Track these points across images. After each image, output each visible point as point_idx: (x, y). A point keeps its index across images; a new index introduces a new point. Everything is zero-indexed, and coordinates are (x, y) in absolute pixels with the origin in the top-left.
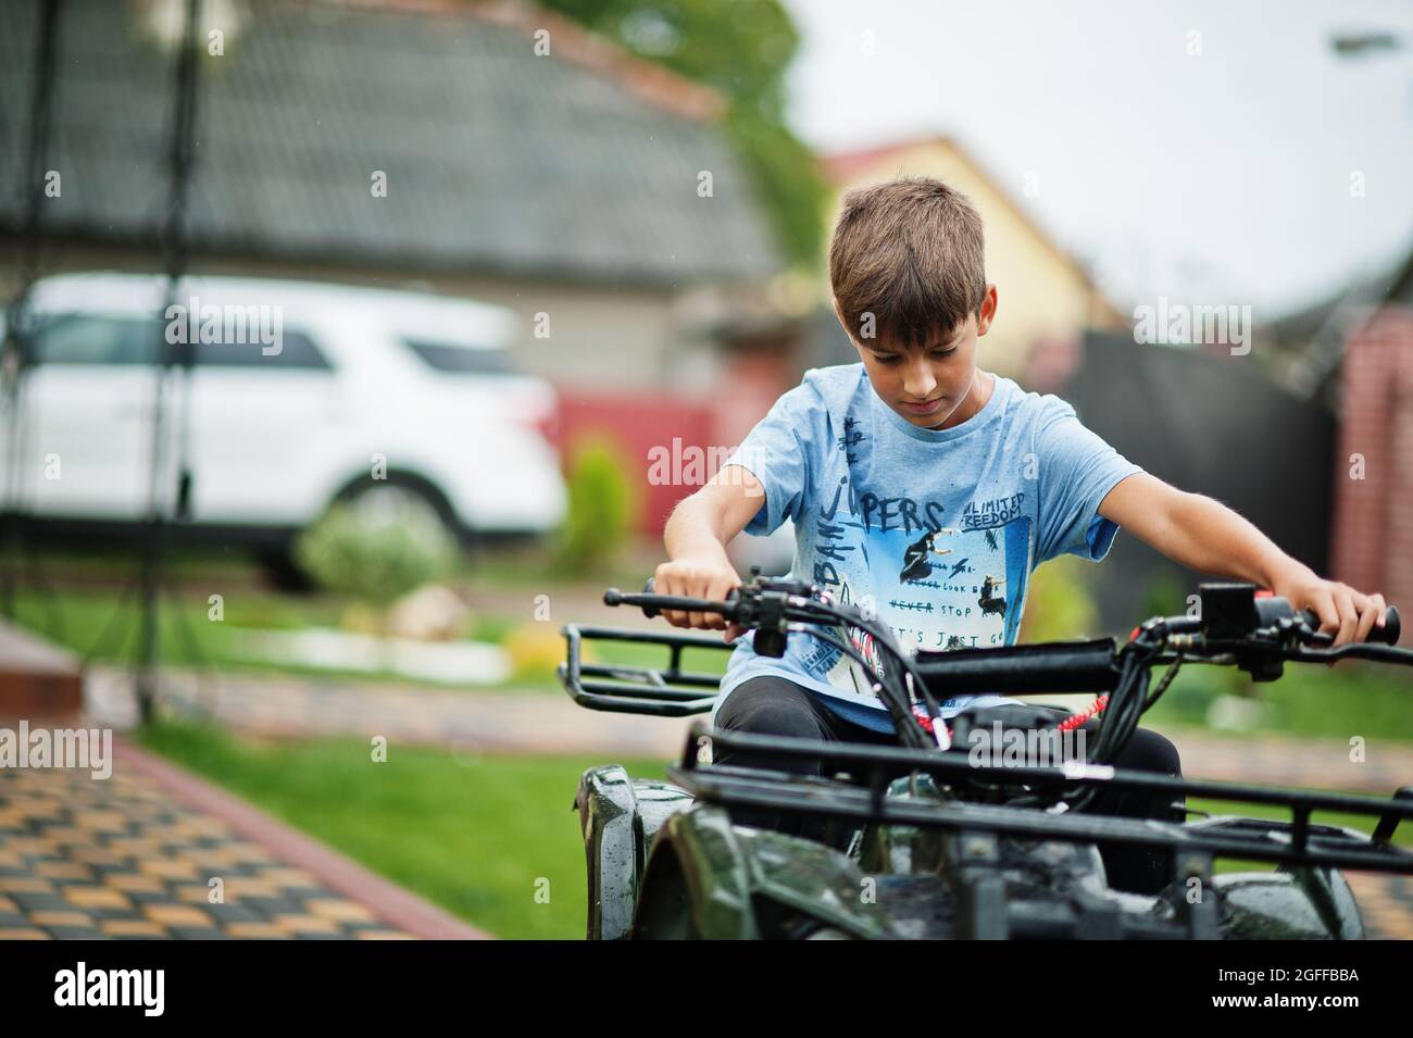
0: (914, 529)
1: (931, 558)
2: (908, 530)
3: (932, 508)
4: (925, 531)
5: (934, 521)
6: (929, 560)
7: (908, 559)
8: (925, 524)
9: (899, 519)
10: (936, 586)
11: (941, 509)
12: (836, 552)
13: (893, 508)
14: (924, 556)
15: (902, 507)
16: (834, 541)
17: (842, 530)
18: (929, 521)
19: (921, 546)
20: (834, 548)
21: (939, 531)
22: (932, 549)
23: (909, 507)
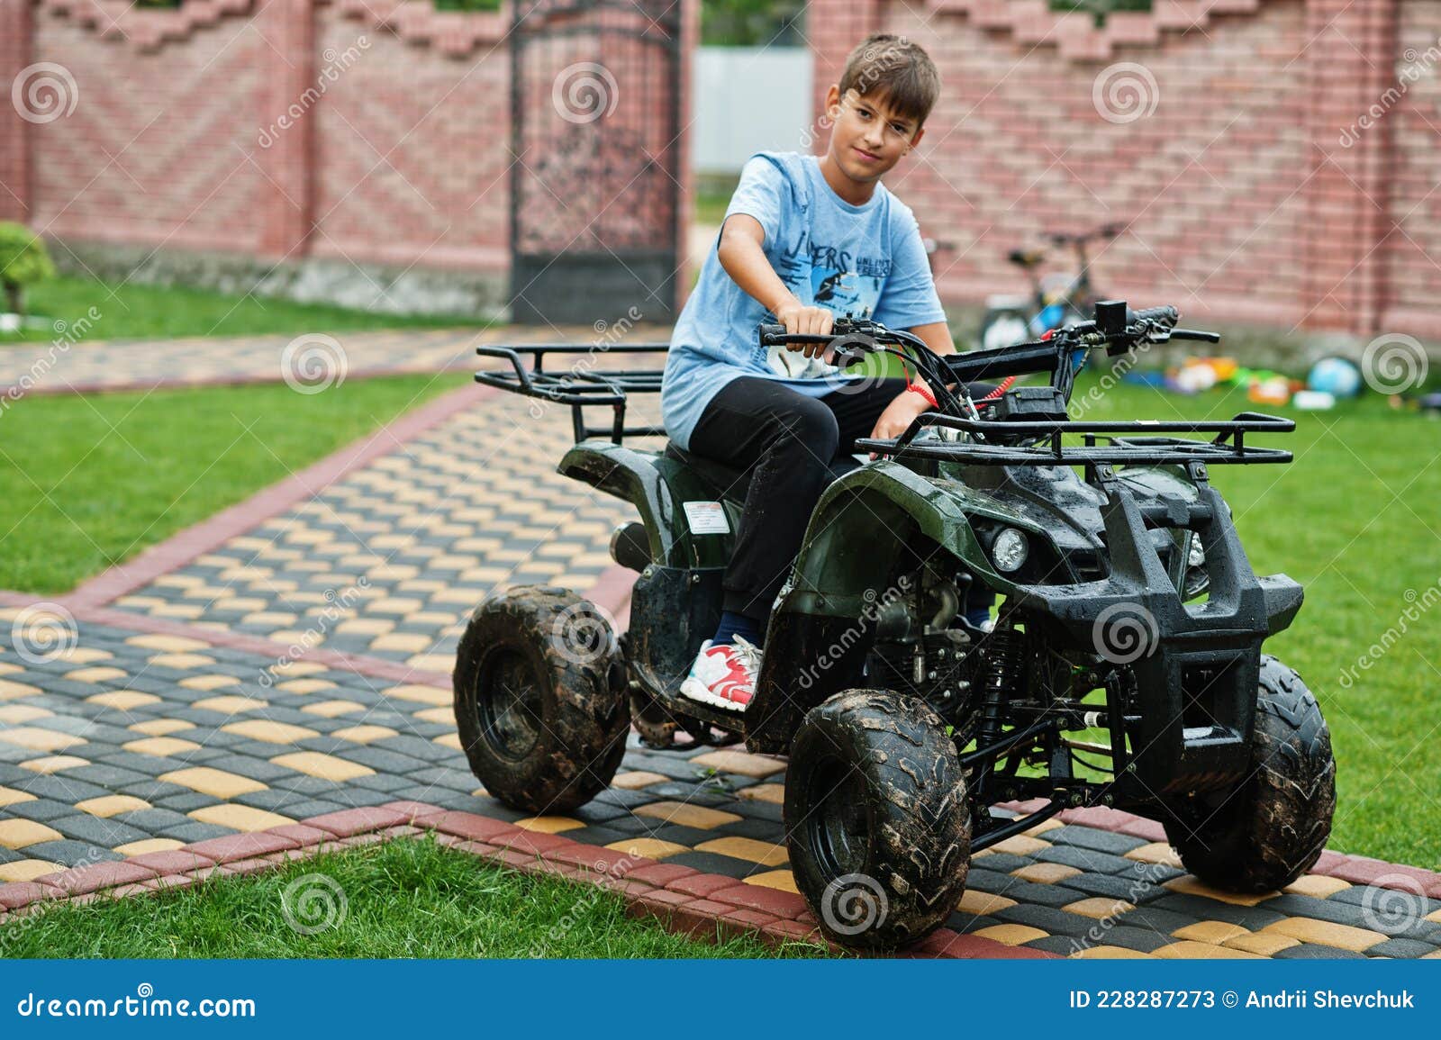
0: (831, 268)
1: (836, 289)
2: (828, 266)
3: (844, 256)
4: (837, 271)
5: (843, 265)
6: (834, 291)
7: (823, 286)
8: (838, 266)
9: (823, 261)
10: (834, 307)
11: (849, 258)
12: (794, 280)
13: (822, 252)
14: (832, 288)
15: (828, 252)
16: (793, 272)
17: (800, 266)
18: (840, 265)
19: (831, 280)
20: (793, 276)
21: (845, 273)
22: (839, 284)
23: (832, 252)
